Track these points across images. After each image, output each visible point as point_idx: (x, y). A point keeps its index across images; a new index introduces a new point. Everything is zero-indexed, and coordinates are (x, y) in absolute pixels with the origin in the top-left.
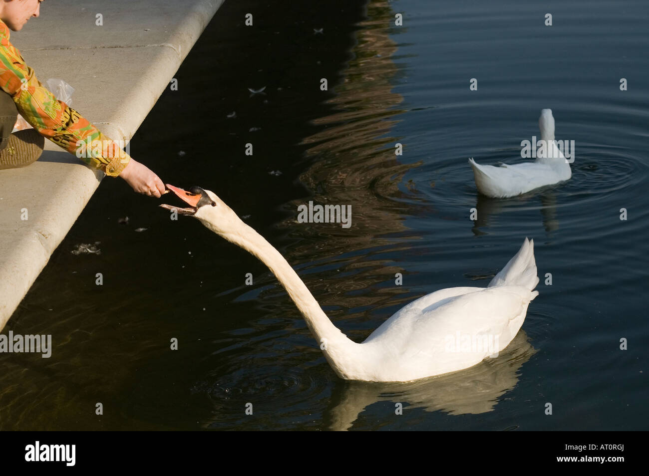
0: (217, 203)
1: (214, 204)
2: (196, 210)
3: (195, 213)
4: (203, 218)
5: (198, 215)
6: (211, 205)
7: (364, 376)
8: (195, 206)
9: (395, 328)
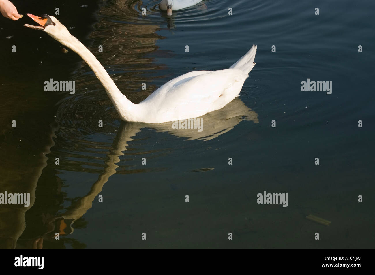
0: (56, 24)
1: (54, 24)
2: (44, 28)
3: (44, 29)
4: (48, 32)
5: (45, 30)
6: (53, 25)
7: (135, 120)
8: (44, 25)
9: (157, 96)
